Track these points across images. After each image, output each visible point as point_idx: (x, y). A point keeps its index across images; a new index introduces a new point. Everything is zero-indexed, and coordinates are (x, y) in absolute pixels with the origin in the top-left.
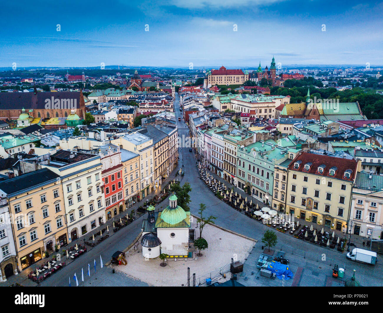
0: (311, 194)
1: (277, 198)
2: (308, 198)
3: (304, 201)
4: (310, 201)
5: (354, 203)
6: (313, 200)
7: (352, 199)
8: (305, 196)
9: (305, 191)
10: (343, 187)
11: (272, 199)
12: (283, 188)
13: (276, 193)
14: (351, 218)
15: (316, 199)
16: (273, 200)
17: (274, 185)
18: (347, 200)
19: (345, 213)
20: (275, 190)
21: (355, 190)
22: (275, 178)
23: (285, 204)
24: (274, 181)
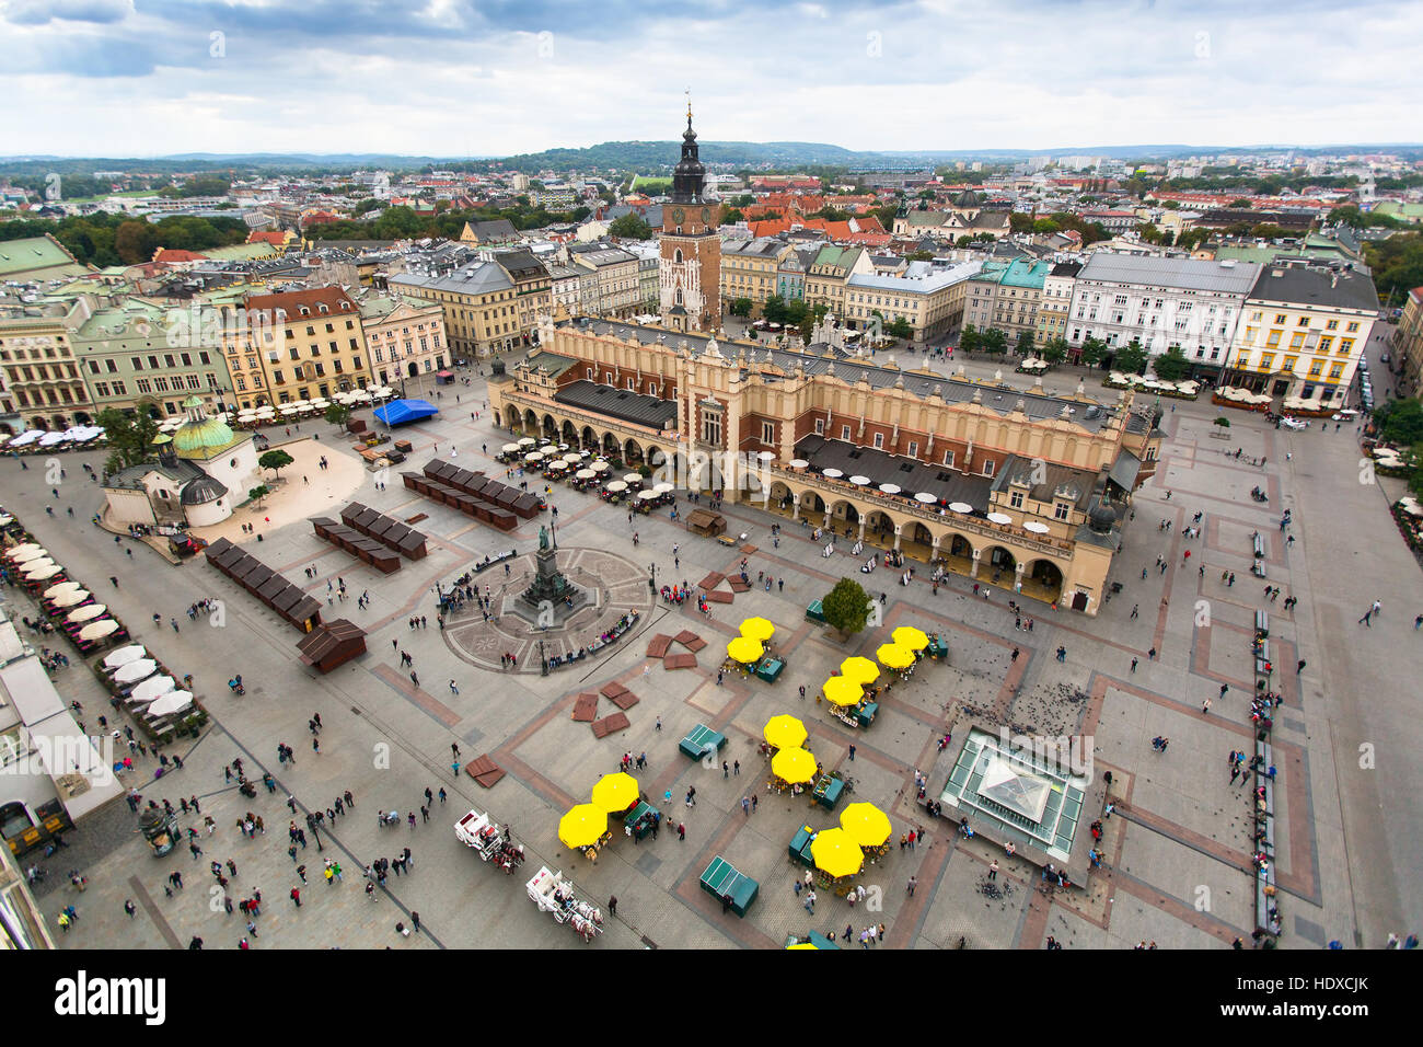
0: (305, 354)
1: (245, 389)
2: (303, 364)
3: (298, 372)
4: (309, 367)
5: (369, 340)
6: (312, 362)
7: (365, 337)
8: (298, 363)
9: (295, 355)
10: (350, 326)
11: (236, 396)
12: (253, 366)
13: (241, 382)
14: (373, 364)
15: (316, 360)
16: (239, 398)
17: (231, 369)
18: (360, 343)
19: (364, 362)
20: (235, 376)
21: (365, 323)
22: (227, 356)
23: (269, 390)
24: (228, 361)
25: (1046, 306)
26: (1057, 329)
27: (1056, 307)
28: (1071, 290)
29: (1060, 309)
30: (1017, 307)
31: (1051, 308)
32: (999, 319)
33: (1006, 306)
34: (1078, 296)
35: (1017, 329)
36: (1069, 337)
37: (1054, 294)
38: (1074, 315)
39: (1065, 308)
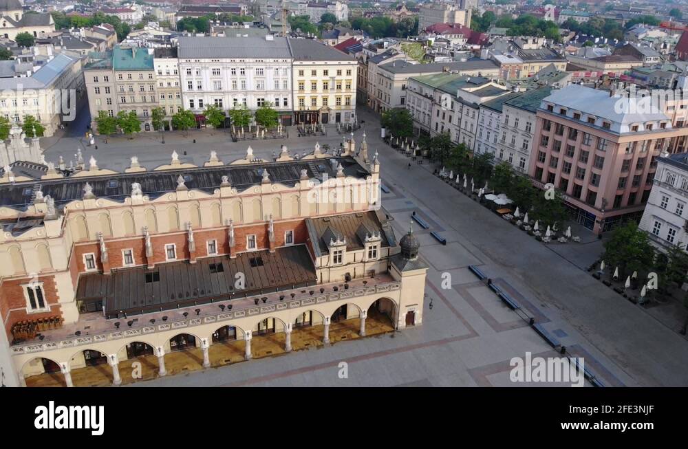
25: (161, 84)
26: (175, 102)
27: (169, 84)
28: (177, 68)
29: (173, 85)
30: (136, 88)
31: (165, 85)
32: (124, 101)
33: (126, 89)
34: (184, 73)
35: (142, 107)
36: (187, 107)
37: (164, 73)
38: (185, 88)
39: (177, 84)
